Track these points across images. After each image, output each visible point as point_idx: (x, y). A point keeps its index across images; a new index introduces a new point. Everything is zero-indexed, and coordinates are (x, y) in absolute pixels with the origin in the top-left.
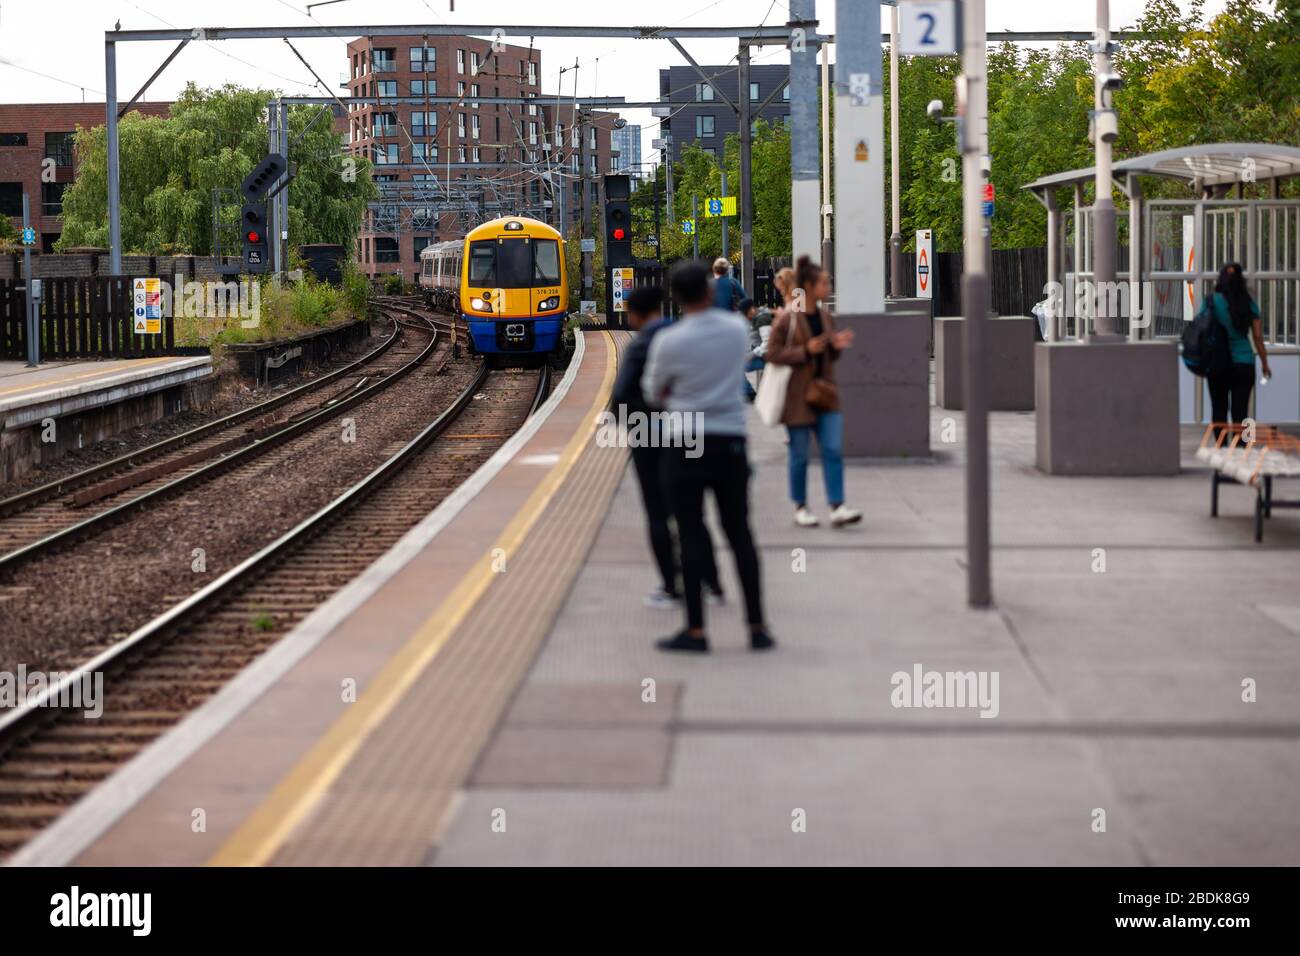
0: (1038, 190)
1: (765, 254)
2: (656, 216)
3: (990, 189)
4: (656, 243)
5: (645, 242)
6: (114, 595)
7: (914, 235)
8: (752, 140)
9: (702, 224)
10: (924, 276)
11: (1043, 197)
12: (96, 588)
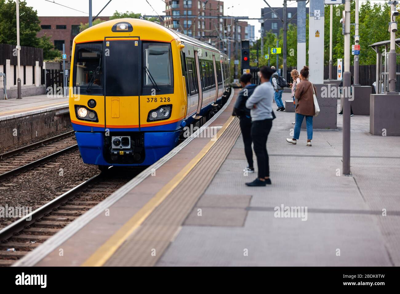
0: (374, 47)
1: (291, 66)
2: (257, 53)
3: (359, 46)
4: (257, 62)
5: (254, 61)
6: (86, 166)
7: (337, 60)
8: (287, 31)
9: (271, 56)
10: (339, 73)
11: (375, 49)
12: (80, 164)
